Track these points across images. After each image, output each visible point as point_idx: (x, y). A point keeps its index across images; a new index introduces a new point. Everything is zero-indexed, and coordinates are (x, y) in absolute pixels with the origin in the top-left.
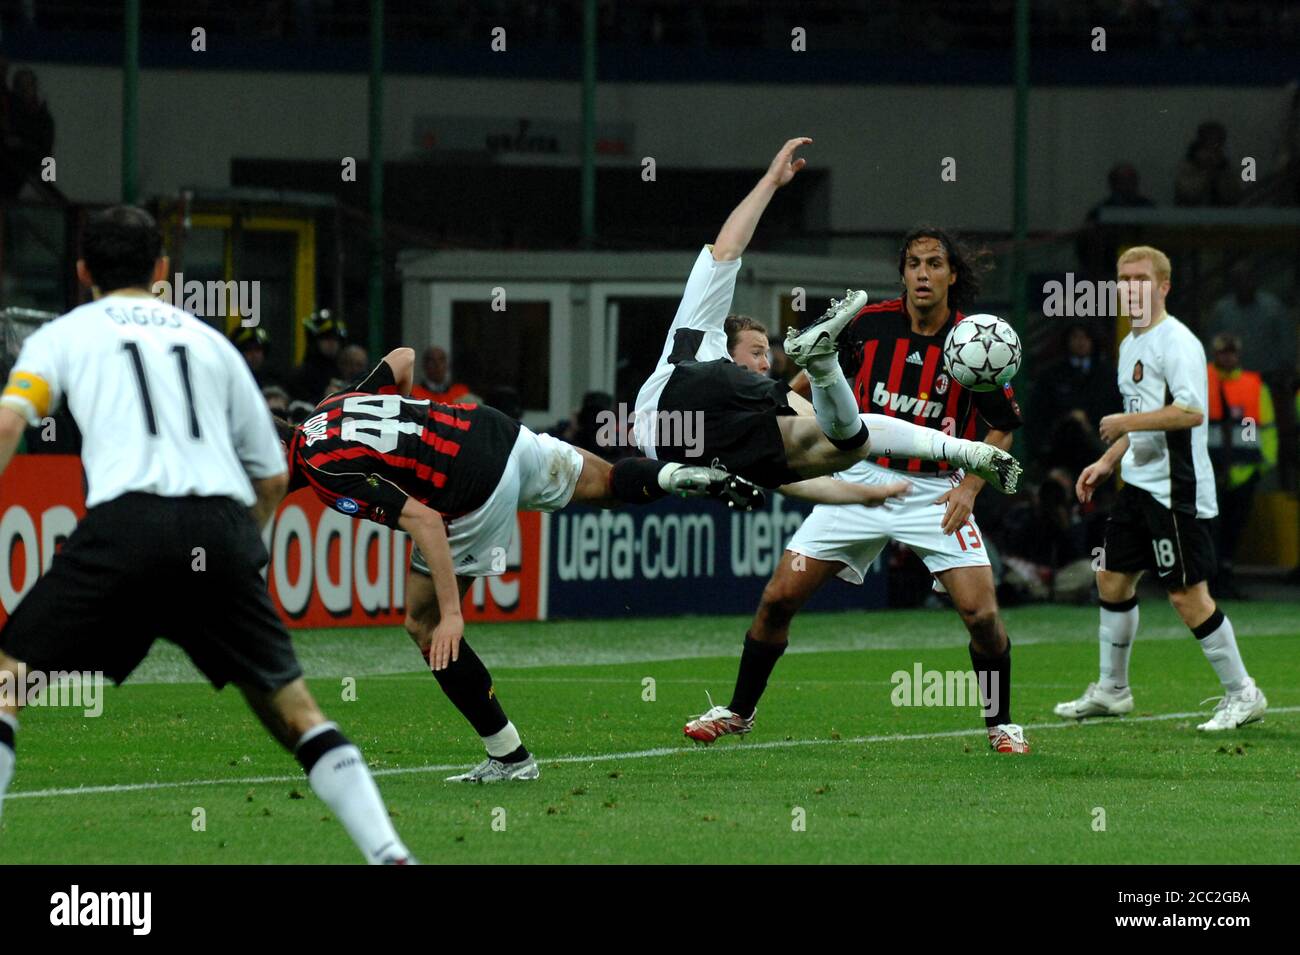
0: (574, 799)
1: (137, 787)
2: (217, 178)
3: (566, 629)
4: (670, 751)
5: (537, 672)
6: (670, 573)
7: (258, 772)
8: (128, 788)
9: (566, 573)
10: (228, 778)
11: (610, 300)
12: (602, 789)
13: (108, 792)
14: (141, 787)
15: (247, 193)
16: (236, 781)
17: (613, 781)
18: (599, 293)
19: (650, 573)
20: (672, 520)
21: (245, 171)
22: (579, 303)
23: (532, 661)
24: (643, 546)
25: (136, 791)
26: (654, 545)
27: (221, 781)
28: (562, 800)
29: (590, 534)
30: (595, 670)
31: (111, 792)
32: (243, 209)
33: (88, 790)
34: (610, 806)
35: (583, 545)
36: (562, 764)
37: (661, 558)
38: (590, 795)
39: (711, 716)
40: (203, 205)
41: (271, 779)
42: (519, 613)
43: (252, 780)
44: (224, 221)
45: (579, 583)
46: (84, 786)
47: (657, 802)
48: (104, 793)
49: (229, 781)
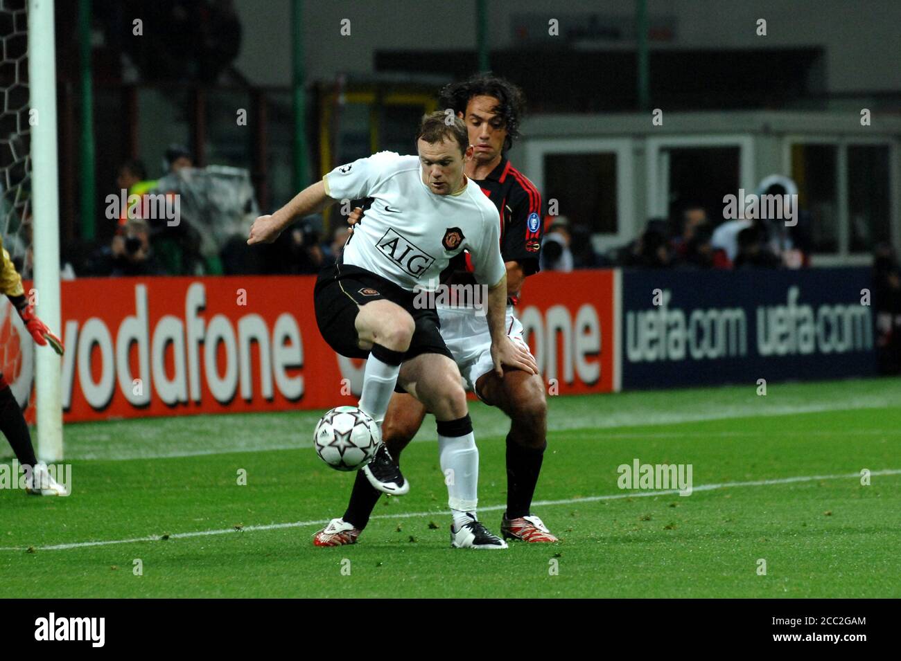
0: (643, 524)
1: (314, 523)
2: (364, 66)
3: (636, 398)
4: (714, 487)
5: (616, 430)
6: (713, 354)
7: (405, 510)
8: (307, 524)
9: (634, 355)
10: (383, 515)
11: (663, 150)
12: (664, 516)
13: (293, 527)
14: (317, 523)
15: (388, 77)
16: (388, 517)
17: (672, 510)
18: (653, 145)
19: (697, 354)
20: (713, 314)
21: (385, 60)
22: (639, 153)
23: (610, 422)
24: (692, 334)
25: (313, 526)
26: (700, 333)
27: (378, 517)
28: (634, 525)
29: (651, 326)
30: (657, 428)
31: (295, 527)
32: (383, 89)
33: (278, 526)
34: (670, 529)
35: (646, 335)
36: (634, 498)
37: (706, 342)
38: (655, 520)
39: (333, 529)
40: (354, 86)
41: (415, 515)
42: (599, 387)
43: (400, 516)
44: (369, 98)
45: (644, 364)
46: (275, 523)
47: (706, 525)
48: (290, 527)
49: (383, 517)
